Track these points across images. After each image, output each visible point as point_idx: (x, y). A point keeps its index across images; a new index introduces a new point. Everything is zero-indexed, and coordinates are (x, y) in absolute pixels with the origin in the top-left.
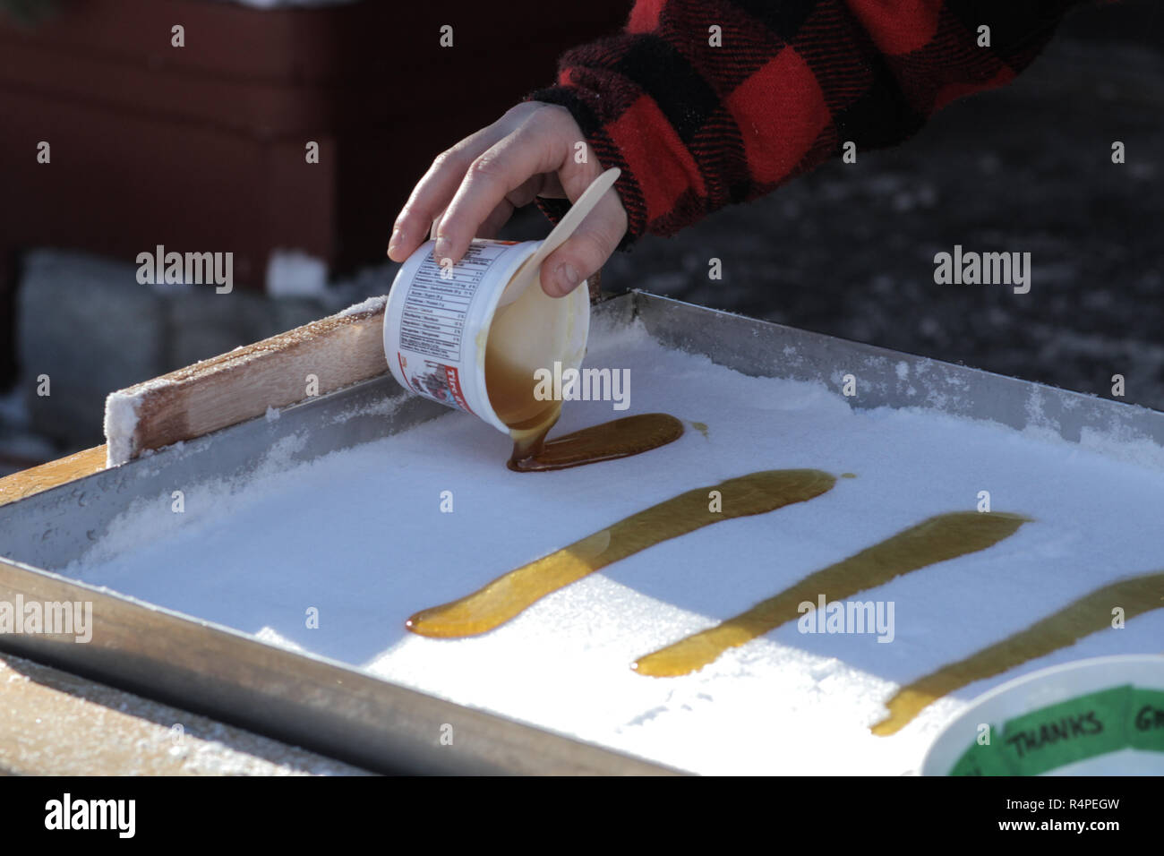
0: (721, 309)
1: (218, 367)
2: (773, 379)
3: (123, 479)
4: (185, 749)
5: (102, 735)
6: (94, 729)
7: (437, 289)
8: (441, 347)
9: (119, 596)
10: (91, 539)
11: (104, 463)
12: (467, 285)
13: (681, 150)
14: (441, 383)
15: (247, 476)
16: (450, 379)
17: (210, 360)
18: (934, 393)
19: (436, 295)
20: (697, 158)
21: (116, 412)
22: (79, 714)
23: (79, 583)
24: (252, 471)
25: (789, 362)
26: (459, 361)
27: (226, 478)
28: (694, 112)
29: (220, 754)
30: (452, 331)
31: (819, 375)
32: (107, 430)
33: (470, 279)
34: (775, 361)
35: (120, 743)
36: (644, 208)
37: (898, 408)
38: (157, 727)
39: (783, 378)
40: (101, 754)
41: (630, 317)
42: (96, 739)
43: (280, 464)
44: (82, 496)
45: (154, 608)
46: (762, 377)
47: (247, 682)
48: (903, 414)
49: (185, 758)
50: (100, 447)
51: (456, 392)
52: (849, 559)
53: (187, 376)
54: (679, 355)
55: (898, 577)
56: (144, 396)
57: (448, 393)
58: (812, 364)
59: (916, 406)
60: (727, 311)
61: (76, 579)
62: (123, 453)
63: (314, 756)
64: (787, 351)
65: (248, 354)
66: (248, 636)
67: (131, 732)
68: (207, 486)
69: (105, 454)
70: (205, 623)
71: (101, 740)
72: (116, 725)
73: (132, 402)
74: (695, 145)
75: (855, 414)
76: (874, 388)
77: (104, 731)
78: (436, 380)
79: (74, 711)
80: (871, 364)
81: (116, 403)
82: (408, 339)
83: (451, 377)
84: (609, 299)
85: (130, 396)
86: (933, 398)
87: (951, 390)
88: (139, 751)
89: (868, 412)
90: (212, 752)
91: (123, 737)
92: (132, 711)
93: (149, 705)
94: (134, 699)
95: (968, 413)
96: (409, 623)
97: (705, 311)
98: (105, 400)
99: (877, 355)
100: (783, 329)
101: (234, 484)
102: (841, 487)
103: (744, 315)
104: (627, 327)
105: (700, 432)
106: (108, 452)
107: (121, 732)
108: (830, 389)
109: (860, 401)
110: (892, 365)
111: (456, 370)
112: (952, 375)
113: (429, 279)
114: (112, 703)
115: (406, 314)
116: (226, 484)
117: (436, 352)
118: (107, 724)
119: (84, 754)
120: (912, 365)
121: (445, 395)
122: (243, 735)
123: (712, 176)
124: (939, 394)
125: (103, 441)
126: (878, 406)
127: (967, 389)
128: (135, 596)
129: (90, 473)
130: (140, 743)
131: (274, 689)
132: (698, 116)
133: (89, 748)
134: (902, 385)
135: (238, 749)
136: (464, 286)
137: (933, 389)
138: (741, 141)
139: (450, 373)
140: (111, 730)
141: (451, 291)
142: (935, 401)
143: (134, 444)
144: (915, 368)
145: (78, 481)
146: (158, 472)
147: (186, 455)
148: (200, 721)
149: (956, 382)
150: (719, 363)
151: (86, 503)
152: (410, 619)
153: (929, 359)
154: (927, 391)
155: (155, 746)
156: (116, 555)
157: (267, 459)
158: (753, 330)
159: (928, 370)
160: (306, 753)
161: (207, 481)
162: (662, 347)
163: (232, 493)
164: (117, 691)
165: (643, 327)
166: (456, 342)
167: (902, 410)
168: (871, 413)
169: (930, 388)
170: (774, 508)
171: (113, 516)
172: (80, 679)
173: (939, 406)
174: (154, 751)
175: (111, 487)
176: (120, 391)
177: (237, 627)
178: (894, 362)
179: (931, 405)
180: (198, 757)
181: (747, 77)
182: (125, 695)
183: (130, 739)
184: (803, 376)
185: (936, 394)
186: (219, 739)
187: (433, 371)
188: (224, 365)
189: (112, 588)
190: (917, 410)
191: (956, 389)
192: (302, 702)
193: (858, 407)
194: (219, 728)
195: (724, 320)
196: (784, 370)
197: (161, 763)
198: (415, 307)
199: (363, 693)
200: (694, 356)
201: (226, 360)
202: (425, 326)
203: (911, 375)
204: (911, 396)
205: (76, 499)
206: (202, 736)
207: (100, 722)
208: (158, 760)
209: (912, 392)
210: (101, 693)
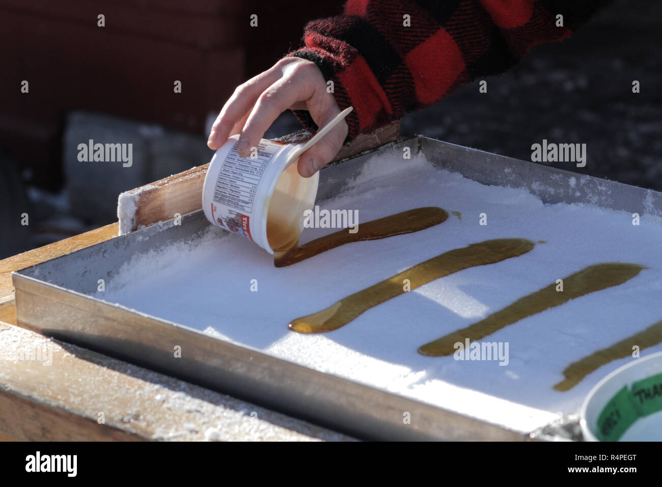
0: (468, 147)
1: (182, 179)
2: (498, 187)
3: (128, 242)
4: (164, 396)
5: (117, 388)
6: (112, 385)
7: (239, 169)
8: (240, 203)
9: (126, 309)
10: (110, 276)
11: (117, 233)
12: (258, 169)
13: (379, 89)
14: (237, 223)
15: (199, 241)
16: (244, 222)
17: (177, 175)
18: (591, 195)
19: (239, 172)
20: (388, 94)
21: (124, 204)
22: (103, 376)
23: (103, 301)
24: (201, 238)
25: (507, 177)
26: (251, 213)
27: (187, 242)
28: (387, 67)
29: (184, 399)
30: (248, 195)
31: (525, 185)
32: (119, 214)
33: (260, 165)
34: (500, 176)
35: (127, 392)
36: (358, 123)
37: (570, 204)
38: (148, 384)
39: (504, 186)
40: (116, 399)
41: (417, 151)
42: (113, 390)
43: (217, 234)
44: (105, 252)
45: (146, 315)
46: (492, 185)
47: (199, 358)
48: (573, 207)
49: (164, 401)
50: (114, 224)
51: (246, 229)
52: (542, 290)
53: (165, 184)
54: (445, 172)
55: (570, 300)
56: (140, 195)
57: (240, 229)
58: (521, 178)
59: (580, 202)
60: (472, 148)
61: (102, 299)
62: (128, 227)
63: (237, 400)
64: (507, 170)
65: (199, 171)
66: (200, 332)
67: (133, 387)
68: (176, 246)
69: (118, 227)
70: (175, 324)
71: (116, 391)
72: (124, 382)
73: (133, 198)
74: (387, 86)
75: (545, 206)
76: (556, 192)
77: (117, 386)
78: (234, 221)
79: (100, 374)
80: (554, 178)
81: (124, 199)
82: (219, 196)
83: (245, 221)
84: (405, 140)
85: (132, 195)
86: (590, 198)
87: (600, 194)
88: (138, 397)
89: (552, 206)
90: (179, 398)
91: (128, 389)
92: (133, 374)
93: (143, 371)
94: (135, 368)
95: (610, 207)
96: (290, 326)
97: (460, 147)
98: (118, 197)
99: (558, 173)
100: (504, 158)
101: (191, 245)
102: (538, 248)
103: (482, 150)
104: (415, 156)
105: (456, 217)
106: (120, 227)
107: (127, 386)
108: (531, 193)
109: (548, 199)
110: (567, 179)
111: (248, 218)
112: (601, 185)
113: (234, 162)
114: (122, 370)
115: (219, 182)
116: (187, 245)
117: (236, 206)
118: (119, 381)
119: (106, 399)
120: (578, 179)
121: (237, 230)
122: (197, 389)
123: (396, 103)
124: (593, 196)
125: (116, 220)
126: (558, 202)
127: (610, 192)
128: (135, 309)
129: (109, 239)
130: (138, 393)
131: (214, 362)
132: (389, 69)
133: (109, 396)
134: (573, 190)
135: (194, 396)
136: (256, 169)
137: (590, 193)
138: (413, 83)
139: (244, 219)
140: (122, 385)
141: (248, 171)
142: (591, 199)
143: (134, 223)
144: (580, 181)
145: (102, 243)
146: (148, 238)
147: (164, 229)
148: (172, 380)
149: (604, 189)
150: (467, 177)
151: (107, 255)
152: (291, 323)
153: (588, 176)
154: (586, 194)
155: (146, 395)
156: (124, 285)
157: (210, 231)
158: (487, 158)
159: (588, 182)
160: (233, 399)
161: (175, 243)
162: (435, 168)
163: (190, 250)
164: (125, 363)
165: (424, 156)
166: (250, 201)
167: (572, 205)
168: (554, 206)
169: (588, 192)
170: (499, 261)
171: (122, 263)
172: (104, 356)
173: (593, 202)
174: (146, 398)
175: (121, 246)
176: (126, 192)
177: (193, 327)
178: (568, 177)
179: (589, 202)
180: (171, 400)
181: (418, 44)
182: (129, 365)
183: (132, 390)
184: (516, 185)
185: (591, 196)
186: (184, 390)
187: (233, 216)
188: (186, 177)
189: (122, 304)
190: (581, 205)
191: (603, 193)
192: (230, 369)
193: (547, 203)
194: (183, 384)
195: (470, 153)
196: (505, 181)
197: (151, 404)
198: (225, 178)
199: (265, 365)
200: (453, 174)
201: (187, 175)
202: (231, 190)
203: (578, 184)
204: (578, 197)
205: (102, 254)
206: (174, 389)
207: (115, 381)
208: (148, 402)
209: (578, 194)
210: (116, 364)
